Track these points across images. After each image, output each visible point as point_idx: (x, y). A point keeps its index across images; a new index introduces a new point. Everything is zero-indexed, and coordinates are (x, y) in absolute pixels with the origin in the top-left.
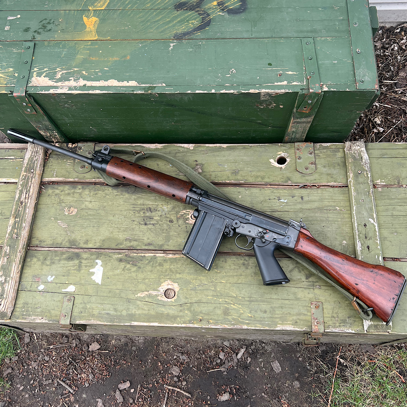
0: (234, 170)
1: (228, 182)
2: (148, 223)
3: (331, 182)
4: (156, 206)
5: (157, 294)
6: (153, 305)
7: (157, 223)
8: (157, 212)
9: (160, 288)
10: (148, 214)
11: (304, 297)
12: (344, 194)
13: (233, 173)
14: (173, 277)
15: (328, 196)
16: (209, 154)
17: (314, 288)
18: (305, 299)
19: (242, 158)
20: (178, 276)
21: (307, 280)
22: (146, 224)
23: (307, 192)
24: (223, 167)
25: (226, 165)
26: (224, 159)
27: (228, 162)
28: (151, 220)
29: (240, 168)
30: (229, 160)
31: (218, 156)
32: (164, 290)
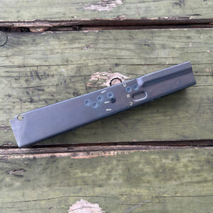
2: (36, 98)
4: (46, 68)
7: (51, 97)
8: (50, 79)
10: (35, 83)
14: (90, 192)
22: (32, 101)
28: (41, 92)
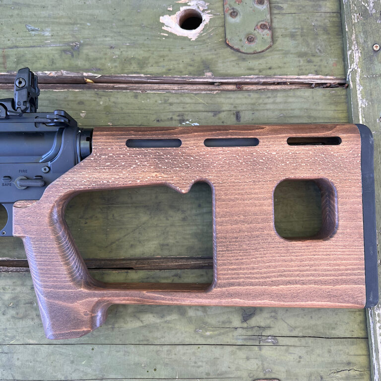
0: (68, 44)
1: (53, 74)
3: (307, 75)
11: (237, 369)
12: (336, 104)
13: (65, 51)
15: (301, 109)
17: (262, 344)
18: (239, 373)
19: (90, 12)
21: (245, 325)
23: (249, 101)
24: (39, 35)
25: (49, 29)
26: (44, 13)
27: (53, 23)
29: (84, 38)
30: (56, 18)
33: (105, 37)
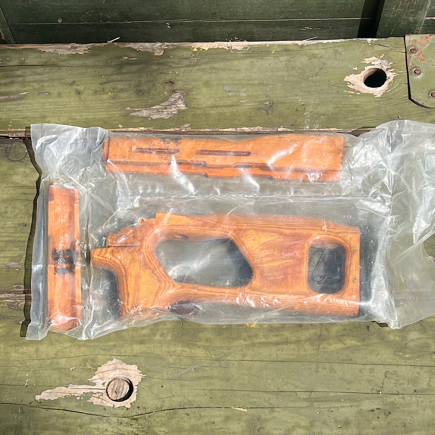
0: (262, 102)
1: (251, 130)
5: (88, 391)
6: (80, 417)
9: (94, 377)
13: (260, 109)
14: (127, 350)
16: (203, 67)
19: (280, 73)
20: (137, 348)
24: (236, 96)
25: (244, 90)
26: (239, 76)
27: (247, 84)
29: (276, 97)
30: (249, 80)
31: (224, 70)
32: (104, 381)
33: (296, 96)
